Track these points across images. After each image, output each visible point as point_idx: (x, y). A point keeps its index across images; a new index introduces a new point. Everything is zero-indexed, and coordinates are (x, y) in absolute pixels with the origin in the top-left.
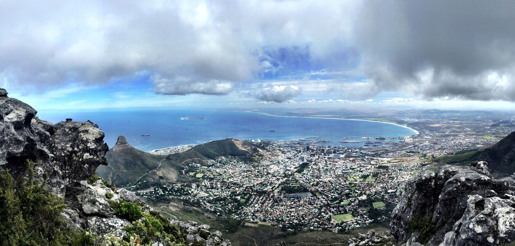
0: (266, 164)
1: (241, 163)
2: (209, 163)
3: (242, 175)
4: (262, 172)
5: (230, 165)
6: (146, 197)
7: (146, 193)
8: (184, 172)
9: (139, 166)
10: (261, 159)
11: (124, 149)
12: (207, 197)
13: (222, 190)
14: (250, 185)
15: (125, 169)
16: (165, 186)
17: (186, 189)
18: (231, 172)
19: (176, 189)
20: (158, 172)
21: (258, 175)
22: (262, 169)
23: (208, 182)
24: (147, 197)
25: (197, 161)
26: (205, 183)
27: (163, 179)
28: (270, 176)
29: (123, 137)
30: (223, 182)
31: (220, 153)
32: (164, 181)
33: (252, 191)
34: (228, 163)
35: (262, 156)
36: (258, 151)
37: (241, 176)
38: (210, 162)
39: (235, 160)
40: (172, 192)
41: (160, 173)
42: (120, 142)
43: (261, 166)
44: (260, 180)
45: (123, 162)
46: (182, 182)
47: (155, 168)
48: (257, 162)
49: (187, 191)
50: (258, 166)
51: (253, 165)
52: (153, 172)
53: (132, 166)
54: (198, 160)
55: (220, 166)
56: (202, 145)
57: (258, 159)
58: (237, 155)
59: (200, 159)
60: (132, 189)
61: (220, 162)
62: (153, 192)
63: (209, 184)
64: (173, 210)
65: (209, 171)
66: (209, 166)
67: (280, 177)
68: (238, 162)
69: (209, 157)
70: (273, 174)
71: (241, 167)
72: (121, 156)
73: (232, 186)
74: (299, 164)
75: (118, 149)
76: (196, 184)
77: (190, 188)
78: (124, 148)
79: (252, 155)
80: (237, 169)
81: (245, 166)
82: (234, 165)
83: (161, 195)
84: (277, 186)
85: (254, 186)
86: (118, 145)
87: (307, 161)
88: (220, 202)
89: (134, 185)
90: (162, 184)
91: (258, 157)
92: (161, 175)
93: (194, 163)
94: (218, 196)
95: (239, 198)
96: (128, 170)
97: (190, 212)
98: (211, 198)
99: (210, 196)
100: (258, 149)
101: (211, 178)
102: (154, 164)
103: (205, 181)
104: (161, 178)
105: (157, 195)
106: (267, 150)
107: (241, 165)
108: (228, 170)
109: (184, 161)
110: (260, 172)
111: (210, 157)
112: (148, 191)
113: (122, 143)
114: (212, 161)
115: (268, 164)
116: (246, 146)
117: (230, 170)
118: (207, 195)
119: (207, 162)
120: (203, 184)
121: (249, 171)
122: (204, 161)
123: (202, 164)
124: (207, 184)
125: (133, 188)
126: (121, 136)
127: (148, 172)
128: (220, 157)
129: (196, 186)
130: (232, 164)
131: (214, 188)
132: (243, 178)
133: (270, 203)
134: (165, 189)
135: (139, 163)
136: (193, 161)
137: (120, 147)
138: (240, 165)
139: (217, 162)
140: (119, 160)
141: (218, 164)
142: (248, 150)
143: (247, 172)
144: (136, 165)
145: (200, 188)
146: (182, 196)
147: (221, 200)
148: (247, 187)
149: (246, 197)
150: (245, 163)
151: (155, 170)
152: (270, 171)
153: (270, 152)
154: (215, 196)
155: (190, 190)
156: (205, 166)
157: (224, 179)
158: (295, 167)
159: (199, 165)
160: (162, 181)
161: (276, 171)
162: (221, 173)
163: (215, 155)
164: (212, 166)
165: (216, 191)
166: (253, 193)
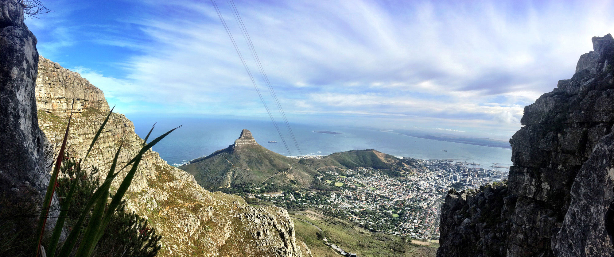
0: (415, 180)
1: (385, 176)
2: (348, 173)
3: (389, 188)
4: (411, 188)
5: (373, 177)
6: (273, 201)
7: (274, 197)
8: (320, 179)
9: (267, 165)
10: (408, 174)
11: (248, 145)
12: (351, 209)
13: (368, 202)
14: (401, 200)
15: (249, 168)
16: (297, 192)
17: (324, 197)
18: (375, 184)
19: (312, 196)
20: (289, 175)
21: (407, 190)
22: (411, 184)
23: (350, 193)
24: (275, 202)
25: (334, 169)
26: (346, 193)
27: (295, 183)
28: (422, 192)
29: (248, 131)
30: (367, 193)
31: (359, 164)
32: (297, 186)
33: (404, 206)
34: (370, 175)
35: (408, 170)
36: (403, 166)
37: (388, 190)
38: (350, 171)
39: (378, 172)
40: (306, 199)
41: (291, 177)
42: (244, 136)
43: (409, 181)
44: (412, 195)
45: (247, 160)
46: (318, 189)
47: (286, 170)
48: (404, 177)
49: (325, 200)
50: (405, 180)
51: (399, 179)
52: (283, 174)
53: (258, 164)
54: (336, 168)
55: (361, 177)
56: (339, 153)
57: (404, 173)
58: (380, 168)
59: (337, 167)
60: (256, 191)
61: (360, 173)
62: (283, 198)
63: (351, 195)
64: (311, 219)
65: (349, 180)
66: (348, 176)
67: (434, 194)
68: (381, 174)
69: (347, 167)
70: (424, 191)
71: (386, 180)
72: (244, 152)
73: (379, 199)
74: (452, 183)
75: (241, 143)
76: (336, 193)
77: (328, 197)
78: (249, 143)
79: (396, 169)
80: (381, 182)
81: (390, 180)
82: (378, 178)
83: (293, 201)
84: (433, 202)
85: (405, 200)
86: (241, 139)
87: (460, 181)
88: (369, 216)
89: (259, 187)
90: (294, 189)
91: (405, 172)
92: (293, 179)
93: (331, 172)
94: (365, 209)
95: (390, 212)
96: (252, 169)
97: (335, 223)
98: (358, 211)
99: (355, 207)
100: (403, 164)
101: (352, 188)
102: (284, 165)
103: (347, 191)
104: (292, 182)
105: (288, 201)
106: (413, 165)
107: (386, 178)
108: (372, 183)
109: (319, 169)
110: (409, 187)
111: (349, 166)
112: (277, 195)
113: (247, 138)
114: (352, 171)
115: (417, 180)
116: (389, 159)
117: (374, 182)
118: (350, 206)
119: (346, 171)
120: (345, 194)
121: (396, 185)
122: (342, 169)
123: (341, 173)
124: (349, 194)
125: (257, 189)
126: (246, 130)
127: (276, 173)
128: (360, 168)
129: (335, 196)
130: (375, 177)
131: (358, 200)
132: (391, 191)
133: (432, 220)
134: (297, 195)
135: (267, 162)
136: (330, 169)
137: (243, 142)
138: (384, 178)
139: (358, 173)
140: (241, 156)
141: (359, 175)
142: (392, 163)
143: (393, 186)
144: (263, 165)
145: (340, 198)
146: (321, 205)
147: (371, 213)
148: (397, 201)
149: (398, 212)
150: (390, 176)
151: (286, 173)
152: (421, 187)
153: (416, 168)
154: (361, 208)
155: (329, 199)
156: (344, 175)
157: (368, 190)
158: (448, 185)
159: (336, 174)
160: (293, 186)
161: (427, 187)
162: (364, 185)
163: (354, 165)
164: (352, 176)
165: (361, 203)
166: (406, 208)
